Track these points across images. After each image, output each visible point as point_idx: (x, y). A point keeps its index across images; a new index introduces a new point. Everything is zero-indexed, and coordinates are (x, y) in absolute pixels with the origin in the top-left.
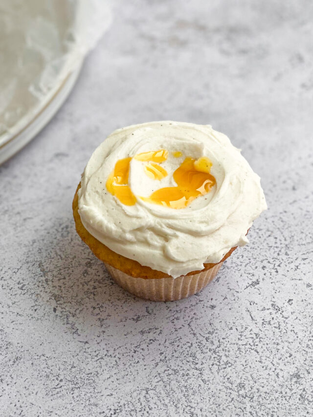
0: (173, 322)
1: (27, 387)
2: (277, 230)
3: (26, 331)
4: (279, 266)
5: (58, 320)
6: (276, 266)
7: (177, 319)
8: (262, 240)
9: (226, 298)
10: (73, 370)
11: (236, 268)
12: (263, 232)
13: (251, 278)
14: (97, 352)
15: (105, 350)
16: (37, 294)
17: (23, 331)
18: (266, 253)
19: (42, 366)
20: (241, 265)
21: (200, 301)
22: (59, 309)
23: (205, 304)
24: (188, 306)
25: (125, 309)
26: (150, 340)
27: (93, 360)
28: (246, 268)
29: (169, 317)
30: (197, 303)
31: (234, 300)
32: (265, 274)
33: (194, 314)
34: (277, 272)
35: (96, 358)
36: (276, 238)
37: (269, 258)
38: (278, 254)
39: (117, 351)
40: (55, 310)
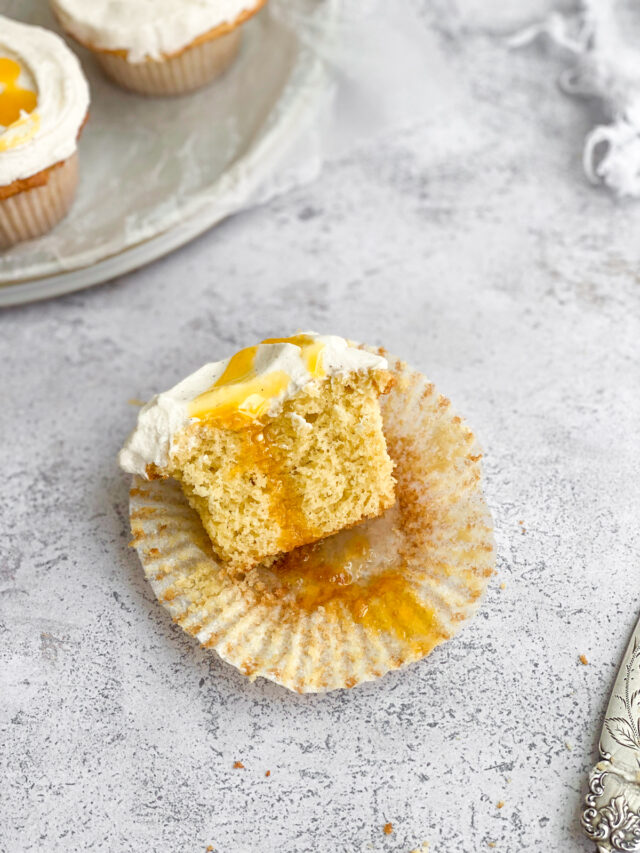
0: (355, 777)
1: (112, 787)
2: (586, 690)
3: (149, 699)
4: (557, 753)
5: (199, 702)
6: (553, 751)
7: (364, 774)
8: (553, 697)
9: (450, 772)
10: (184, 788)
11: (490, 728)
12: (560, 684)
13: (505, 755)
14: (227, 777)
15: (239, 778)
16: (190, 647)
17: (145, 697)
18: (547, 722)
19: (146, 764)
20: (499, 727)
21: (410, 760)
22: (208, 683)
23: (415, 769)
24: (388, 761)
25: (298, 724)
26: (309, 791)
27: (217, 785)
28: (505, 735)
29: (353, 766)
30: (403, 761)
31: (461, 781)
32: (528, 758)
33: (392, 777)
34: (549, 762)
35: (222, 785)
36: (577, 704)
37: (547, 734)
38: (566, 733)
39: (255, 788)
40: (202, 683)
